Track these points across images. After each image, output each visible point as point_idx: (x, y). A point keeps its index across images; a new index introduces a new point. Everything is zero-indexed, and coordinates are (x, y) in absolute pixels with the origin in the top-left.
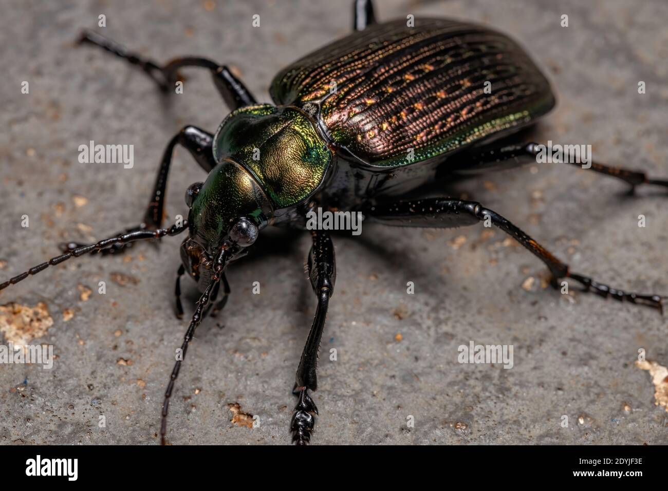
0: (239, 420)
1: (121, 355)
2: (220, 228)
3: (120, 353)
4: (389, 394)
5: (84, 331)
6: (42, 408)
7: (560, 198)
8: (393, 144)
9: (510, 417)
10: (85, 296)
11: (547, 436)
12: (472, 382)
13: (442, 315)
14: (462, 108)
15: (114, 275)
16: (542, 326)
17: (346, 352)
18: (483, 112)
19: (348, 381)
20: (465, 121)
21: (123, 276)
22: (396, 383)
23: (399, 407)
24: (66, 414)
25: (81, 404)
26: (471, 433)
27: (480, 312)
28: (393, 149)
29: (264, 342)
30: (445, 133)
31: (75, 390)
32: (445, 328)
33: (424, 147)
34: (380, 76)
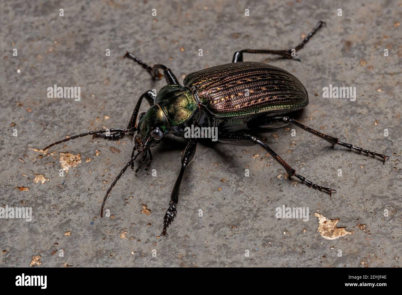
0: (145, 212)
1: (105, 179)
2: (148, 131)
3: (104, 178)
4: (209, 211)
5: (92, 168)
6: (67, 194)
7: (302, 145)
8: (224, 107)
9: (256, 227)
10: (97, 154)
11: (268, 237)
12: (244, 211)
13: (240, 183)
14: (259, 99)
15: (112, 148)
16: (280, 194)
17: (197, 192)
18: (268, 102)
19: (194, 203)
20: (260, 104)
21: (115, 148)
22: (213, 207)
23: (211, 216)
24: (76, 198)
25: (82, 195)
26: (238, 231)
27: (256, 185)
28: (224, 109)
29: (164, 183)
30: (249, 107)
31: (82, 189)
32: (240, 189)
33: (238, 111)
34: (226, 80)
